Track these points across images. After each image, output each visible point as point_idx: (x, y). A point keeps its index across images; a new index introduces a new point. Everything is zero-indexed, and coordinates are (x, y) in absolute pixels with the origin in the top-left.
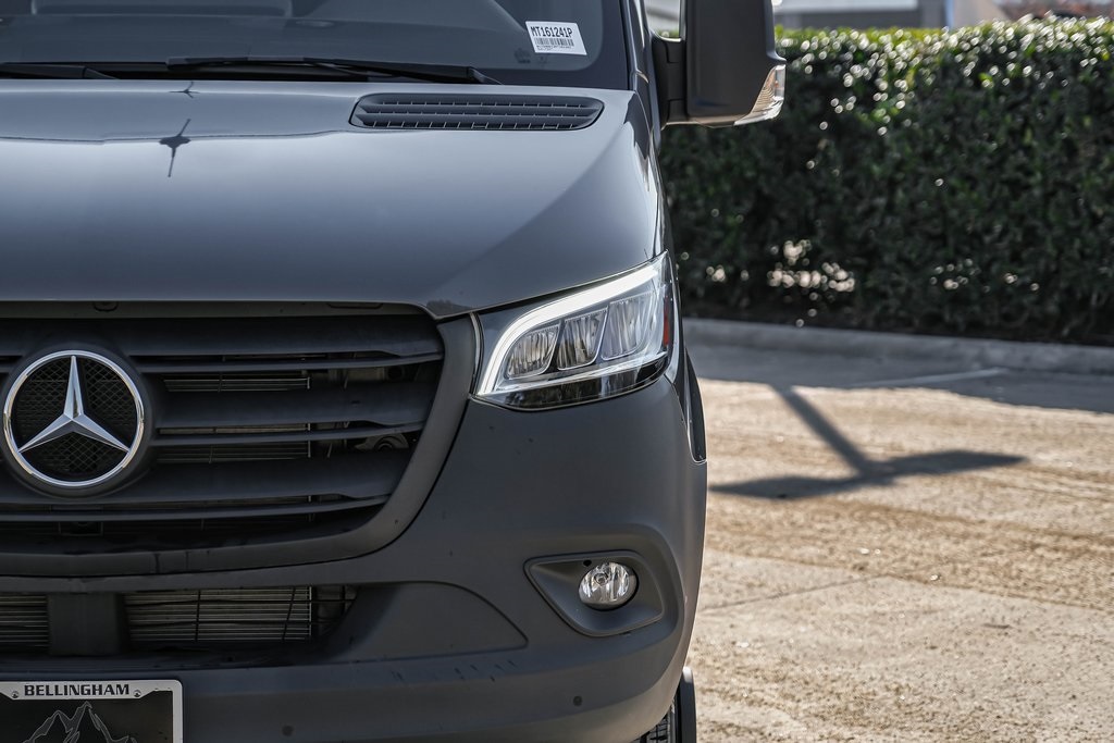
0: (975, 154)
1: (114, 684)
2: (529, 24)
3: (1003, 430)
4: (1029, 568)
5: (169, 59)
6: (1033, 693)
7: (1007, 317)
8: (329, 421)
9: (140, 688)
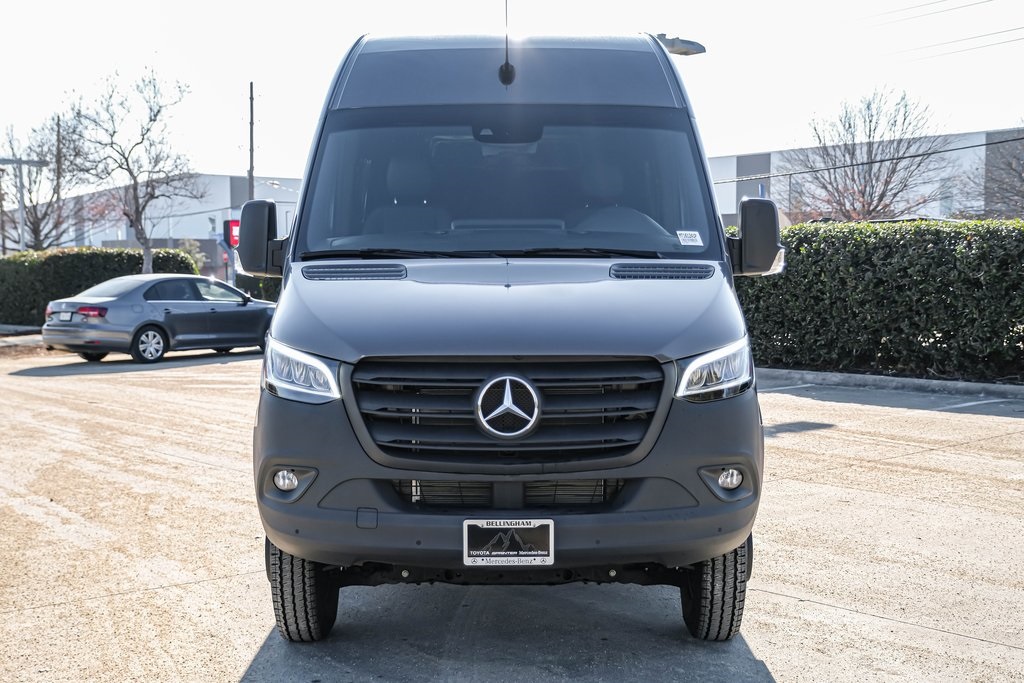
0: (798, 284)
1: (525, 521)
2: (678, 232)
3: (821, 412)
4: (852, 476)
5: (524, 249)
6: (869, 531)
7: (813, 360)
8: (612, 407)
9: (536, 523)
